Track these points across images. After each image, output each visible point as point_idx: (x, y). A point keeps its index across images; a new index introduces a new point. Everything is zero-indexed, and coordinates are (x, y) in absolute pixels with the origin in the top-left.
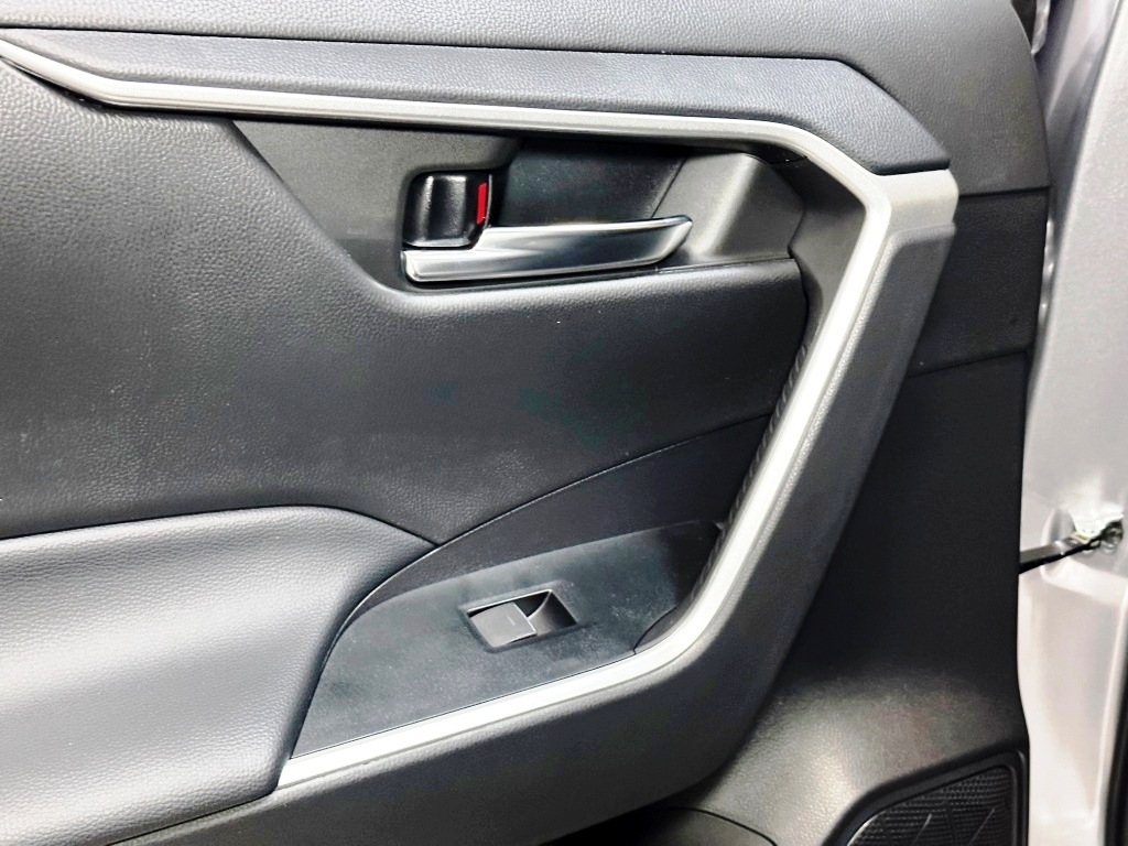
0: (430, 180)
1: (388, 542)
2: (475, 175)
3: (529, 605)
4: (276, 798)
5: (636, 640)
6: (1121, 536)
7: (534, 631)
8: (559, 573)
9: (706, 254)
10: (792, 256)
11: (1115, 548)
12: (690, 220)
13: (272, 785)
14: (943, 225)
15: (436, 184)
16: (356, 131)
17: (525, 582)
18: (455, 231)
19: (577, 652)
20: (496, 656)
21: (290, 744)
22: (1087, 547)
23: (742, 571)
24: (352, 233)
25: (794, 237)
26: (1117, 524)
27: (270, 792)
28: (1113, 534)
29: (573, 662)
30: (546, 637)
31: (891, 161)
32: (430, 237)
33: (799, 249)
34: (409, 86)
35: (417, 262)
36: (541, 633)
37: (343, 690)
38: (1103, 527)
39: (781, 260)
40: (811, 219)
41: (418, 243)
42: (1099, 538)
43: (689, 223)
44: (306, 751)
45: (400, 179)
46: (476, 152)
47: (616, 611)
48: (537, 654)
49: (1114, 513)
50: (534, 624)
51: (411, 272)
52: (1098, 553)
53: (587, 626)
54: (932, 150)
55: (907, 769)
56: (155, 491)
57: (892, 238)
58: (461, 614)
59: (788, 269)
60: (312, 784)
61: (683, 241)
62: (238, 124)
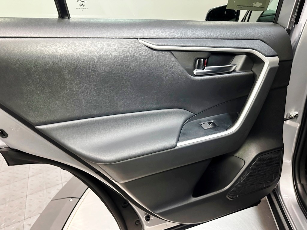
0: (198, 60)
1: (189, 114)
2: (205, 59)
3: (209, 123)
4: (176, 148)
5: (227, 129)
6: (298, 116)
7: (211, 127)
8: (213, 119)
9: (238, 70)
10: (252, 71)
11: (297, 118)
12: (236, 65)
13: (176, 146)
14: (277, 65)
15: (199, 60)
16: (188, 52)
17: (208, 120)
18: (201, 67)
19: (218, 130)
20: (205, 130)
21: (178, 141)
22: (292, 118)
23: (244, 118)
24: (187, 68)
25: (252, 68)
26: (297, 115)
27: (175, 147)
28: (297, 116)
29: (217, 131)
30: (213, 128)
31: (269, 55)
32: (197, 69)
33: (253, 69)
34: (196, 45)
35: (195, 72)
36: (212, 127)
37: (184, 134)
38: (295, 115)
39: (250, 71)
40: (255, 65)
41: (196, 69)
42: (294, 117)
43: (236, 66)
44: (180, 142)
45: (194, 60)
46: (205, 55)
47: (223, 125)
48: (212, 130)
49: (297, 113)
50: (210, 126)
51: (195, 74)
52: (294, 119)
53: (219, 126)
54: (275, 53)
55: (265, 150)
56: (158, 106)
57: (269, 67)
58: (200, 124)
59: (251, 72)
60: (181, 146)
61: (235, 68)
62: (172, 52)
